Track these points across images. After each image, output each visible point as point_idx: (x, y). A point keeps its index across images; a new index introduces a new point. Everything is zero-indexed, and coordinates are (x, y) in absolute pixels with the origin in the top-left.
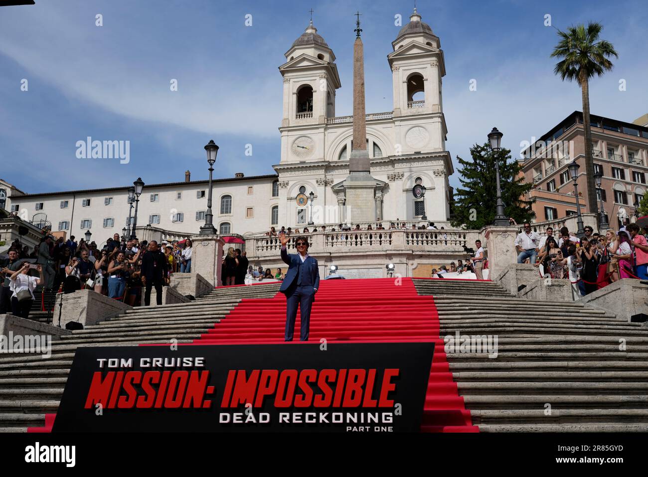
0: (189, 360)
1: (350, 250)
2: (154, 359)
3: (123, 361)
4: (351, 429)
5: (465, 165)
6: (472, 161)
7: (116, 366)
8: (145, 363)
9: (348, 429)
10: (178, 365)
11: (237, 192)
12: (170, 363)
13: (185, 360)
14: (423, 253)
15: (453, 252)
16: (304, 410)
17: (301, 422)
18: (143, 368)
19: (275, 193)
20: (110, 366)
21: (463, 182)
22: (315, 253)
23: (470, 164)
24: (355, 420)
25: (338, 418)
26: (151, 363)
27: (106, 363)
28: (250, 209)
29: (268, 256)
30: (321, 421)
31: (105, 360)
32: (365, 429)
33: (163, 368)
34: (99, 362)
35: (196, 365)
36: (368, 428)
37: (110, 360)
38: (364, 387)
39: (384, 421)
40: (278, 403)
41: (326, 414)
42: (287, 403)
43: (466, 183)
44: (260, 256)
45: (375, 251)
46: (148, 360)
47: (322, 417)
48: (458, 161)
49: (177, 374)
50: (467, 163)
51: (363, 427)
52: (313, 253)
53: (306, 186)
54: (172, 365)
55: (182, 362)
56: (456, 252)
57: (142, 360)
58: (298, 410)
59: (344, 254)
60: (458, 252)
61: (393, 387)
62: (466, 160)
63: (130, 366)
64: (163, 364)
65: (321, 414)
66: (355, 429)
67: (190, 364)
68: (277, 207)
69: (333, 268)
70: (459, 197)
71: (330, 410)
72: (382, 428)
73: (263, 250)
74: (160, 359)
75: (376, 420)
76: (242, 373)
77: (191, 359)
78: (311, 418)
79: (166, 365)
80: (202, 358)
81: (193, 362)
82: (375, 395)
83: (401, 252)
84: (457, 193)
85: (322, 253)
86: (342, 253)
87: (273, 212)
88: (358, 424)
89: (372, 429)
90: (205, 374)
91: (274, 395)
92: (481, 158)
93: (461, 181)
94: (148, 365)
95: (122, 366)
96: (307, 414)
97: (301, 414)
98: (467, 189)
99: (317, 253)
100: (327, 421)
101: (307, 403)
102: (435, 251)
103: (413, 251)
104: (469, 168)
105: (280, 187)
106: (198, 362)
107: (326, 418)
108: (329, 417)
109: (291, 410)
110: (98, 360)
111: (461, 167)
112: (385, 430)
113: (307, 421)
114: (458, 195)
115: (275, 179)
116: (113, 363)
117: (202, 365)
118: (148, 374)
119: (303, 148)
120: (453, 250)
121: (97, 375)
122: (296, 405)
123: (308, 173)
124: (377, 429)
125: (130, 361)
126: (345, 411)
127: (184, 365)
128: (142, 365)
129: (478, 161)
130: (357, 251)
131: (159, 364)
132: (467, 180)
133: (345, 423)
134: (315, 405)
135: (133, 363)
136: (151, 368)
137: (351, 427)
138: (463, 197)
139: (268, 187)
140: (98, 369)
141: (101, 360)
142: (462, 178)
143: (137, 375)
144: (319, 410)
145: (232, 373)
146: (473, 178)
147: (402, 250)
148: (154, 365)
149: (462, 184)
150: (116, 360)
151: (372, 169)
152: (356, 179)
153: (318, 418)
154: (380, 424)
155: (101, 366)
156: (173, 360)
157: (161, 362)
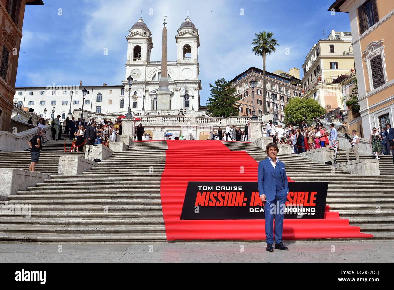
1: (172, 124)
2: (222, 187)
3: (209, 188)
6: (216, 86)
7: (206, 189)
8: (218, 188)
10: (232, 189)
11: (105, 93)
12: (228, 188)
13: (234, 187)
14: (204, 127)
15: (216, 126)
19: (122, 94)
20: (204, 189)
21: (212, 95)
23: (215, 88)
26: (221, 188)
28: (110, 100)
31: (201, 187)
33: (225, 191)
35: (239, 189)
37: (204, 187)
38: (304, 199)
45: (183, 125)
46: (219, 187)
48: (210, 85)
49: (231, 193)
50: (214, 87)
53: (137, 91)
54: (229, 189)
55: (233, 188)
57: (217, 187)
61: (315, 199)
63: (212, 190)
67: (237, 189)
68: (123, 100)
69: (166, 132)
74: (224, 187)
77: (237, 187)
79: (227, 189)
80: (241, 187)
81: (238, 188)
82: (308, 202)
85: (160, 125)
86: (169, 125)
87: (121, 102)
90: (243, 193)
92: (220, 85)
93: (211, 94)
94: (219, 189)
95: (209, 189)
98: (214, 98)
99: (158, 125)
103: (200, 126)
105: (125, 91)
106: (240, 188)
110: (199, 187)
111: (211, 88)
114: (210, 100)
115: (123, 87)
116: (205, 188)
117: (241, 190)
119: (136, 74)
121: (199, 193)
123: (138, 85)
125: (212, 188)
127: (234, 189)
128: (217, 189)
129: (218, 87)
131: (224, 189)
132: (214, 95)
136: (220, 191)
138: (211, 102)
139: (119, 91)
140: (199, 191)
141: (200, 187)
142: (212, 94)
143: (215, 193)
145: (253, 193)
146: (216, 94)
147: (195, 125)
148: (222, 189)
149: (211, 96)
150: (206, 187)
151: (169, 86)
152: (162, 90)
155: (200, 189)
156: (229, 187)
157: (224, 188)
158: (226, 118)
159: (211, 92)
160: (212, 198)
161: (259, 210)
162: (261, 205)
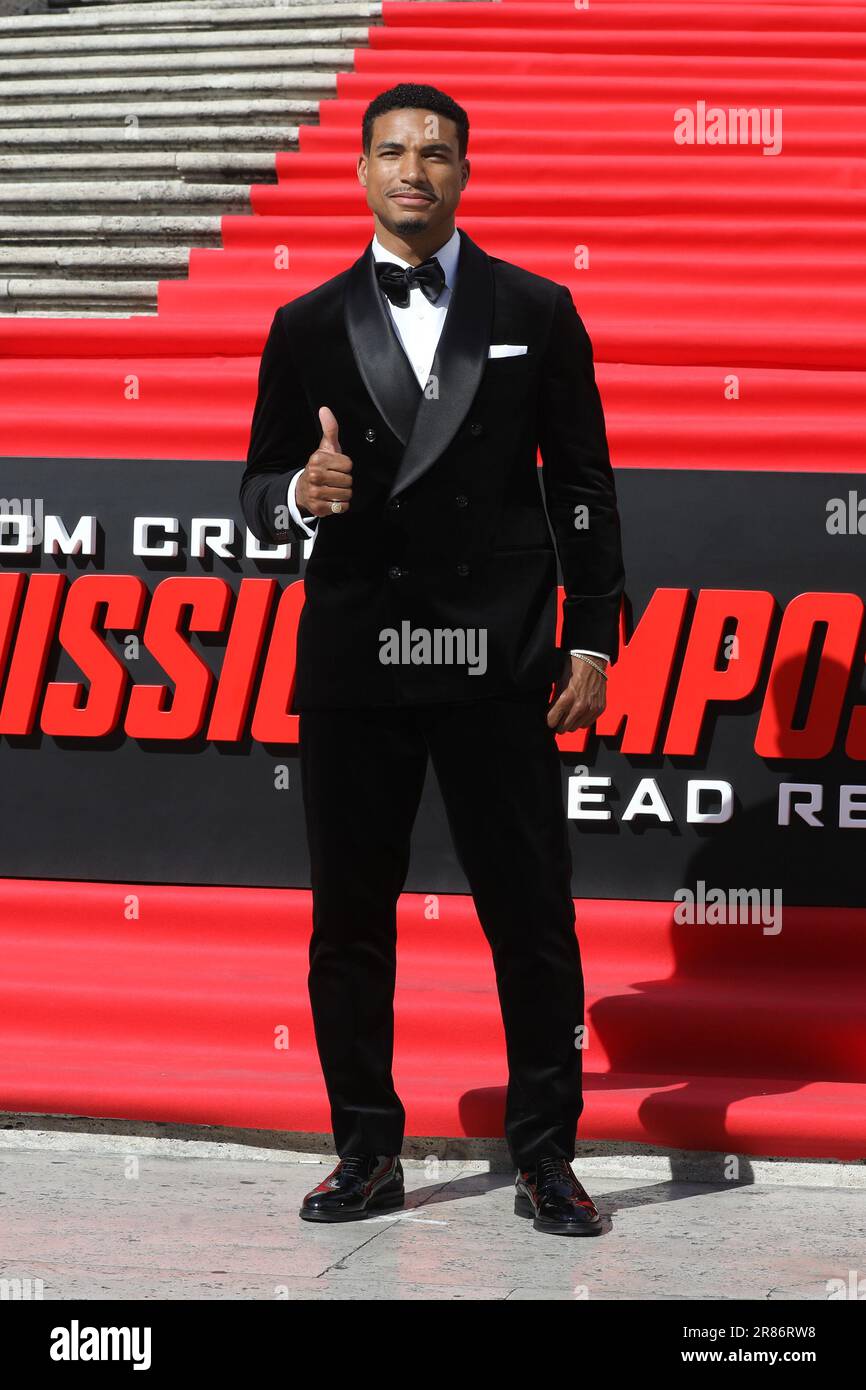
2: (198, 525)
3: (52, 525)
7: (22, 546)
8: (156, 536)
18: (145, 559)
26: (182, 537)
42: (815, 742)
46: (170, 525)
57: (141, 524)
63: (87, 550)
64: (238, 546)
74: (226, 525)
94: (169, 549)
95: (50, 548)
109: (830, 770)
118: (171, 592)
122: (854, 751)
125: (85, 527)
128: (140, 548)
131: (218, 546)
135: (100, 535)
136: (179, 563)
148: (196, 551)
157: (226, 536)
161: (616, 797)
162: (638, 742)
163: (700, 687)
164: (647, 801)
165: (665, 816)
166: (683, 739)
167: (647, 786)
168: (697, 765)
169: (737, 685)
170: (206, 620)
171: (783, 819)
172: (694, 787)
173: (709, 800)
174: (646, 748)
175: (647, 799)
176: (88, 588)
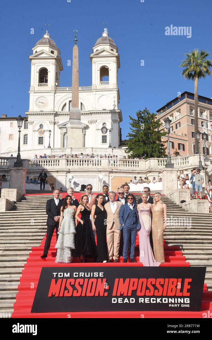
0: (96, 274)
1: (79, 168)
2: (80, 273)
3: (65, 274)
4: (171, 306)
5: (133, 121)
6: (137, 119)
7: (62, 276)
8: (76, 275)
9: (170, 305)
10: (92, 276)
12: (87, 275)
13: (95, 273)
14: (117, 171)
15: (132, 171)
16: (150, 297)
17: (149, 302)
19: (26, 127)
20: (59, 276)
21: (132, 129)
22: (61, 169)
23: (136, 121)
24: (173, 302)
25: (165, 300)
26: (79, 275)
27: (57, 275)
28: (11, 135)
29: (36, 170)
30: (158, 302)
31: (57, 273)
32: (177, 306)
33: (84, 278)
34: (54, 274)
35: (100, 276)
36: (178, 305)
37: (59, 274)
39: (185, 302)
40: (138, 294)
41: (160, 299)
42: (143, 294)
43: (133, 130)
44: (31, 170)
45: (93, 169)
46: (77, 273)
47: (158, 300)
48: (130, 118)
49: (91, 280)
51: (176, 305)
52: (60, 169)
53: (43, 124)
54: (89, 276)
55: (93, 275)
56: (134, 170)
57: (74, 273)
58: (148, 297)
59: (77, 170)
60: (135, 171)
62: (134, 118)
63: (69, 276)
64: (84, 275)
65: (158, 299)
66: (173, 305)
67: (97, 276)
68: (27, 135)
69: (71, 177)
70: (130, 137)
71: (162, 297)
72: (185, 305)
73: (32, 166)
74: (83, 273)
75: (182, 302)
76: (121, 280)
77: (97, 273)
78: (153, 300)
79: (86, 276)
80: (103, 273)
81: (99, 274)
83: (106, 170)
84: (129, 135)
85: (65, 169)
86: (75, 169)
87: (24, 137)
88: (175, 303)
89: (180, 306)
90: (105, 280)
91: (136, 290)
92: (142, 117)
93: (131, 129)
94: (77, 276)
95: (65, 276)
96: (152, 299)
97: (149, 299)
98: (134, 134)
99: (62, 169)
100: (161, 302)
101: (151, 294)
102: (123, 170)
103: (112, 170)
104: (135, 122)
105: (29, 124)
106: (101, 274)
107: (160, 300)
108: (161, 300)
109: (144, 297)
110: (53, 273)
111: (131, 122)
112: (186, 306)
113: (152, 302)
114: (129, 136)
115: (26, 119)
116: (61, 275)
117: (103, 276)
118: (78, 280)
119: (42, 103)
120: (132, 170)
121: (53, 281)
122: (147, 295)
123: (45, 117)
124: (183, 306)
125: (69, 274)
126: (168, 297)
127: (95, 276)
128: (74, 276)
129: (140, 119)
130: (83, 168)
131: (82, 275)
132: (134, 129)
133: (168, 303)
134: (155, 295)
137: (171, 305)
138: (131, 138)
140: (54, 278)
141: (55, 274)
142: (132, 128)
143: (72, 281)
144: (157, 297)
145: (117, 280)
146: (137, 128)
147: (107, 169)
148: (80, 276)
149: (131, 130)
150: (62, 274)
151: (82, 117)
152: (73, 123)
153: (156, 300)
154: (184, 303)
155: (55, 276)
156: (89, 273)
158: (145, 160)
159: (131, 126)
160: (68, 286)
161: (123, 300)
162: (125, 295)
163: (131, 288)
164: (126, 301)
165: (128, 302)
166: (130, 294)
167: (126, 299)
168: (131, 297)
169: (135, 288)
170: (81, 283)
171: (140, 302)
172: (131, 299)
173: (132, 300)
174: (126, 295)
175: (126, 300)
176: (69, 281)
